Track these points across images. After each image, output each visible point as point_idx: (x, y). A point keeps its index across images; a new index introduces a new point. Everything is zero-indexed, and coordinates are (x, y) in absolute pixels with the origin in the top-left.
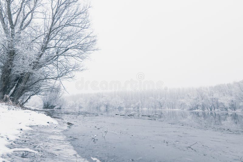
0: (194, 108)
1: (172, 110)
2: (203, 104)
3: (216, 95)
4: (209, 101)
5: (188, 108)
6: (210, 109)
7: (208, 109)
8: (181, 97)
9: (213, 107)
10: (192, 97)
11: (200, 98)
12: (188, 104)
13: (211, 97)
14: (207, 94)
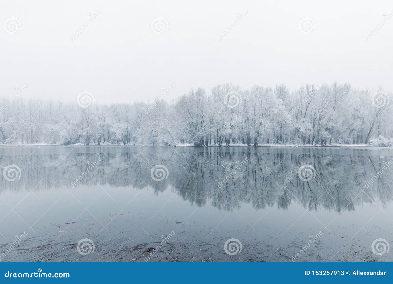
0: (72, 141)
1: (30, 144)
2: (88, 134)
3: (108, 121)
4: (97, 129)
5: (63, 141)
6: (98, 142)
7: (94, 141)
8: (52, 120)
9: (102, 138)
10: (71, 122)
11: (85, 124)
12: (63, 134)
13: (102, 123)
14: (96, 118)
